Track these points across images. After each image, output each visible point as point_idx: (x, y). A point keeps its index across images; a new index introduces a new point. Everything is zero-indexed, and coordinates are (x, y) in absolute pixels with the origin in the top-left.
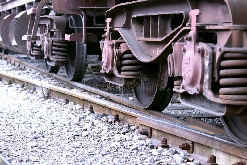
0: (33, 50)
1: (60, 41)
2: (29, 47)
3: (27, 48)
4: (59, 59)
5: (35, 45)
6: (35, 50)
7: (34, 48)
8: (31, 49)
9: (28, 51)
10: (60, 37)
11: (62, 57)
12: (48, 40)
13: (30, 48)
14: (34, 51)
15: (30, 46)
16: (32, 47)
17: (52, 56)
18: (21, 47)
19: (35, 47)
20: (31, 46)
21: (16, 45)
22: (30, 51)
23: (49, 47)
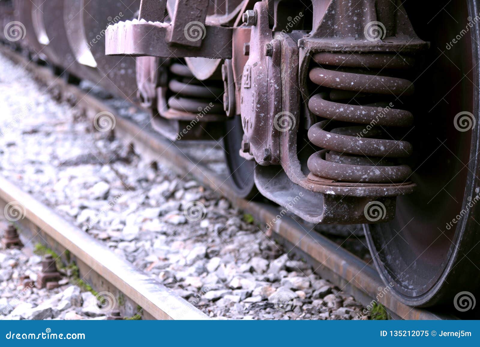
0: (169, 94)
1: (362, 60)
2: (149, 80)
3: (140, 86)
4: (355, 181)
5: (177, 68)
6: (179, 95)
7: (175, 86)
8: (160, 90)
9: (143, 100)
10: (360, 33)
11: (376, 171)
12: (269, 53)
13: (153, 86)
14: (172, 101)
15: (153, 74)
16: (164, 79)
17: (302, 159)
18: (112, 75)
19: (181, 78)
20: (159, 74)
21: (93, 64)
22: (154, 101)
23: (279, 94)
